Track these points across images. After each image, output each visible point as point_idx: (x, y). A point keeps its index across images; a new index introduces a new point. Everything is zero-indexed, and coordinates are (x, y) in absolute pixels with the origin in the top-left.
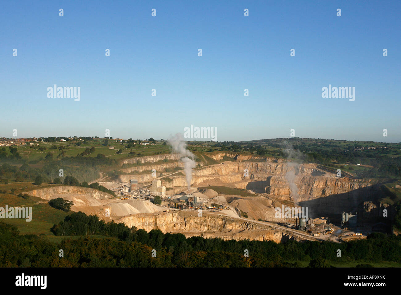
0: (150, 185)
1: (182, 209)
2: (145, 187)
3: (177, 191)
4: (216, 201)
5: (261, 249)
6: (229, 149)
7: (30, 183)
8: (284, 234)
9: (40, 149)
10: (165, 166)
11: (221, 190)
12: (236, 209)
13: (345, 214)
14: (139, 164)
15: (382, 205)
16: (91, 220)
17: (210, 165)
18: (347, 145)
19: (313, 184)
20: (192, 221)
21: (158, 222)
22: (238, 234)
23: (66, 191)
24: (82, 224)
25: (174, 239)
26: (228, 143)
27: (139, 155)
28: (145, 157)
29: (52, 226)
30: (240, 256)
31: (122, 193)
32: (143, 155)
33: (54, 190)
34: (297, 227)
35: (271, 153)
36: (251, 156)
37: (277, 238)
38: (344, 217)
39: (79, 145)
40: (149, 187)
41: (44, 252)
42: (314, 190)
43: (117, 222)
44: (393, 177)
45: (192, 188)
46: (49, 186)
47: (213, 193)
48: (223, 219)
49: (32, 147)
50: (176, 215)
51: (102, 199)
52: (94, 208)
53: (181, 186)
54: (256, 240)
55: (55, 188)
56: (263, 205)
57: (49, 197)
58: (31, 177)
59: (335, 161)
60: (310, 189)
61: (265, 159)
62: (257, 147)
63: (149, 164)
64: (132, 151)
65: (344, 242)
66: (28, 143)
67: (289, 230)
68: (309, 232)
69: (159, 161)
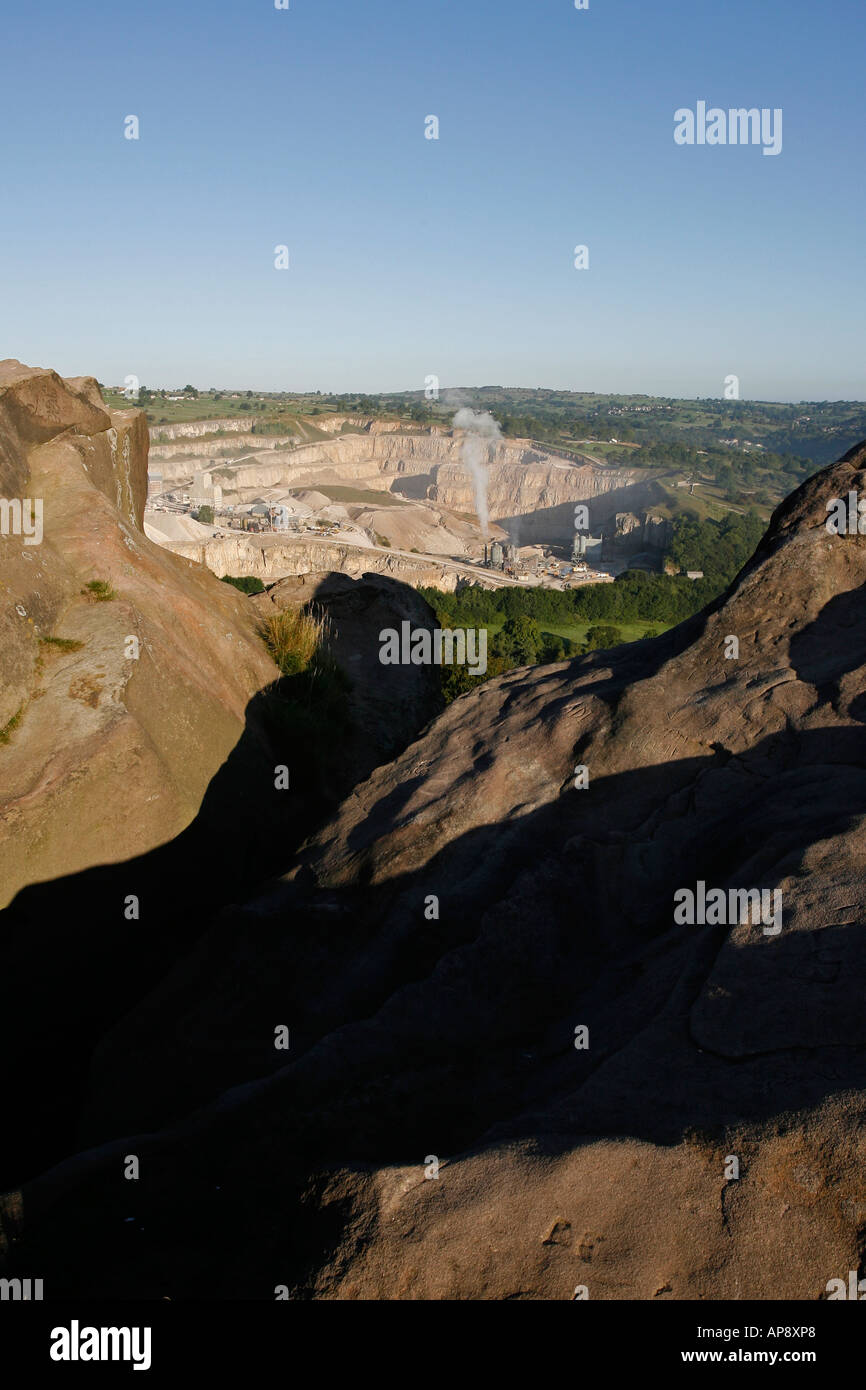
0: (187, 484)
1: (256, 531)
2: (178, 488)
3: (246, 496)
4: (326, 514)
6: (354, 408)
8: (460, 578)
10: (219, 444)
11: (336, 494)
12: (366, 530)
13: (580, 540)
15: (651, 519)
17: (314, 442)
18: (595, 403)
19: (522, 482)
20: (277, 555)
21: (208, 558)
26: (353, 397)
27: (163, 422)
28: (178, 426)
32: (172, 423)
34: (485, 563)
35: (440, 417)
37: (447, 584)
38: (577, 542)
40: (187, 488)
42: (525, 492)
44: (675, 466)
45: (277, 491)
47: (321, 499)
48: (339, 550)
50: (245, 543)
53: (255, 486)
56: (422, 523)
59: (568, 434)
60: (516, 490)
61: (429, 430)
62: (414, 405)
63: (183, 440)
64: (148, 414)
65: (574, 589)
67: (470, 568)
68: (510, 573)
69: (206, 434)
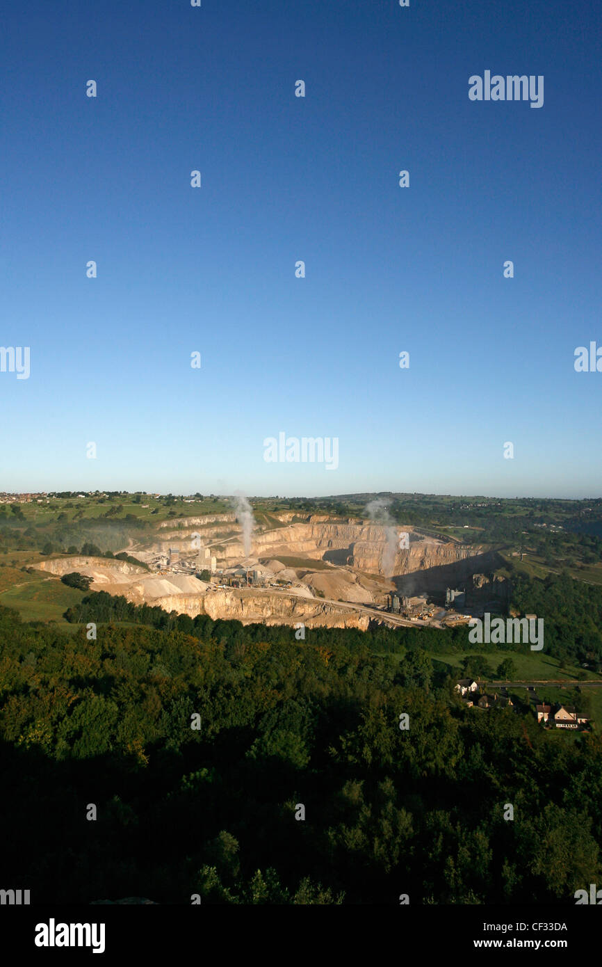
0: (195, 555)
1: (237, 587)
2: (189, 558)
3: (230, 563)
4: (283, 576)
5: (341, 638)
6: (300, 507)
7: (36, 552)
8: (372, 619)
9: (51, 507)
10: (215, 530)
11: (290, 562)
12: (309, 586)
13: (450, 592)
14: (180, 527)
15: (497, 578)
16: (117, 602)
17: (275, 528)
18: (451, 502)
20: (251, 603)
21: (206, 604)
22: (312, 619)
23: (84, 563)
24: (105, 608)
25: (228, 627)
26: (299, 499)
27: (181, 516)
28: (190, 518)
29: (65, 610)
30: (314, 649)
31: (159, 567)
32: (187, 516)
33: (68, 563)
34: (388, 609)
35: (355, 512)
36: (328, 517)
37: (363, 624)
38: (448, 594)
39: (102, 503)
40: (194, 558)
41: (53, 645)
42: (411, 560)
43: (152, 605)
44: (508, 542)
45: (250, 560)
46: (62, 557)
47: (279, 565)
48: (292, 600)
49: (41, 504)
50: (230, 594)
51: (132, 574)
52: (121, 586)
53: (237, 556)
54: (335, 627)
55: (69, 559)
56: (344, 581)
57: (61, 572)
58: (39, 544)
59: (436, 522)
60: (405, 559)
61: (347, 521)
62: (336, 504)
63: (194, 527)
64: (173, 510)
65: (449, 627)
66: (35, 500)
67: (378, 612)
68: (405, 616)
69: (208, 523)
